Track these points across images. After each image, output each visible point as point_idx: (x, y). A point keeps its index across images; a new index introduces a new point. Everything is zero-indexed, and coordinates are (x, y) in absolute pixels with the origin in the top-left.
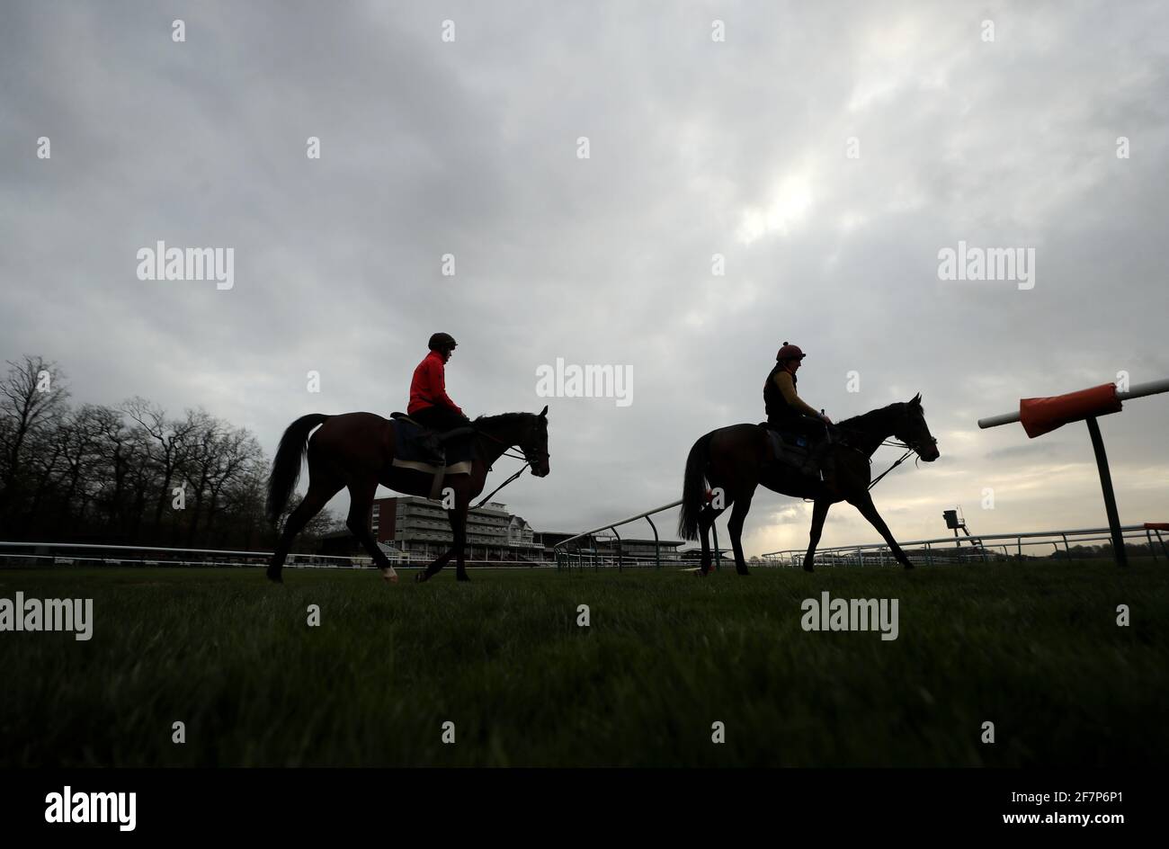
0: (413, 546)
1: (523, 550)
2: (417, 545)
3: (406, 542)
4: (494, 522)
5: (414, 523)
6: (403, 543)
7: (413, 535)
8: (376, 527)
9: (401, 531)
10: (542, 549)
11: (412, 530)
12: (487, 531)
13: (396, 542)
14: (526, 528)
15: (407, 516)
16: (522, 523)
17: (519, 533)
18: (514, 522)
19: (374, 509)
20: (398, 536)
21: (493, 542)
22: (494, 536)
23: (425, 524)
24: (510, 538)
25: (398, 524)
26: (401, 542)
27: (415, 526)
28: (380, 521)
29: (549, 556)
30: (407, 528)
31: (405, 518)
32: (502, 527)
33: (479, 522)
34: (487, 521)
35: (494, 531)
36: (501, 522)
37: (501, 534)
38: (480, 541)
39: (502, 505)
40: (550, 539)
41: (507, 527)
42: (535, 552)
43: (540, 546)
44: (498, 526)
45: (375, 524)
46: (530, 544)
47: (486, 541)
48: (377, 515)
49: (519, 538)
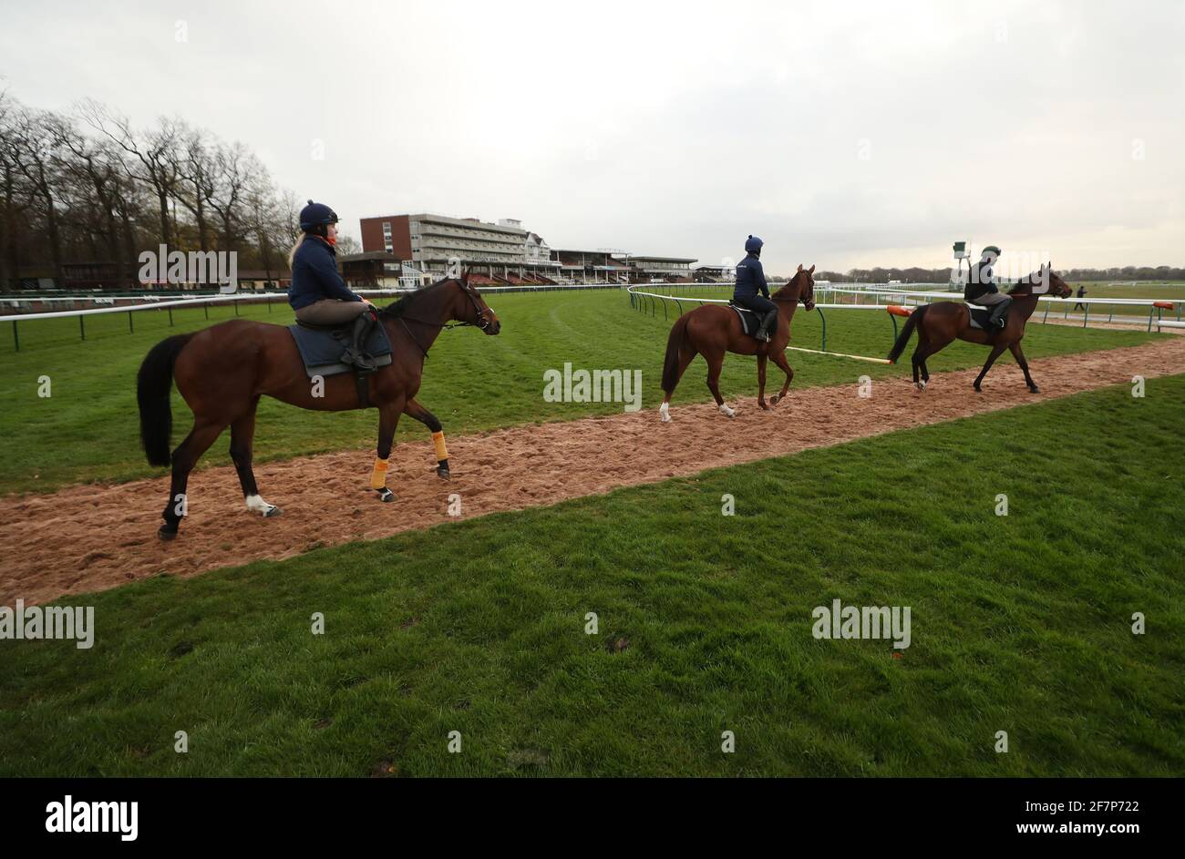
0: (431, 265)
1: (541, 268)
2: (435, 265)
3: (426, 262)
4: (511, 239)
5: (431, 242)
6: (422, 263)
7: (431, 256)
8: (391, 247)
9: (418, 251)
10: (559, 267)
11: (429, 250)
12: (504, 249)
13: (415, 262)
14: (542, 245)
15: (423, 235)
16: (538, 240)
17: (536, 251)
18: (530, 239)
19: (384, 228)
20: (416, 256)
21: (512, 260)
22: (512, 254)
23: (442, 243)
24: (527, 255)
25: (414, 244)
26: (420, 262)
27: (433, 245)
28: (394, 240)
29: (565, 273)
30: (424, 248)
31: (421, 237)
32: (519, 245)
33: (496, 240)
34: (504, 238)
35: (512, 250)
36: (518, 240)
37: (519, 252)
38: (500, 260)
39: (518, 222)
40: (567, 256)
41: (524, 245)
42: (553, 270)
43: (557, 264)
44: (514, 244)
45: (389, 244)
46: (547, 262)
47: (505, 260)
48: (390, 234)
49: (536, 256)
